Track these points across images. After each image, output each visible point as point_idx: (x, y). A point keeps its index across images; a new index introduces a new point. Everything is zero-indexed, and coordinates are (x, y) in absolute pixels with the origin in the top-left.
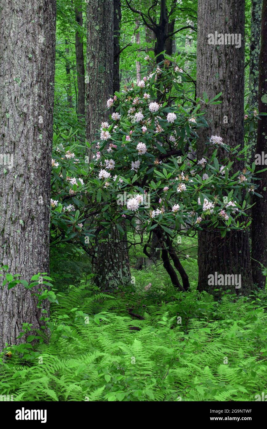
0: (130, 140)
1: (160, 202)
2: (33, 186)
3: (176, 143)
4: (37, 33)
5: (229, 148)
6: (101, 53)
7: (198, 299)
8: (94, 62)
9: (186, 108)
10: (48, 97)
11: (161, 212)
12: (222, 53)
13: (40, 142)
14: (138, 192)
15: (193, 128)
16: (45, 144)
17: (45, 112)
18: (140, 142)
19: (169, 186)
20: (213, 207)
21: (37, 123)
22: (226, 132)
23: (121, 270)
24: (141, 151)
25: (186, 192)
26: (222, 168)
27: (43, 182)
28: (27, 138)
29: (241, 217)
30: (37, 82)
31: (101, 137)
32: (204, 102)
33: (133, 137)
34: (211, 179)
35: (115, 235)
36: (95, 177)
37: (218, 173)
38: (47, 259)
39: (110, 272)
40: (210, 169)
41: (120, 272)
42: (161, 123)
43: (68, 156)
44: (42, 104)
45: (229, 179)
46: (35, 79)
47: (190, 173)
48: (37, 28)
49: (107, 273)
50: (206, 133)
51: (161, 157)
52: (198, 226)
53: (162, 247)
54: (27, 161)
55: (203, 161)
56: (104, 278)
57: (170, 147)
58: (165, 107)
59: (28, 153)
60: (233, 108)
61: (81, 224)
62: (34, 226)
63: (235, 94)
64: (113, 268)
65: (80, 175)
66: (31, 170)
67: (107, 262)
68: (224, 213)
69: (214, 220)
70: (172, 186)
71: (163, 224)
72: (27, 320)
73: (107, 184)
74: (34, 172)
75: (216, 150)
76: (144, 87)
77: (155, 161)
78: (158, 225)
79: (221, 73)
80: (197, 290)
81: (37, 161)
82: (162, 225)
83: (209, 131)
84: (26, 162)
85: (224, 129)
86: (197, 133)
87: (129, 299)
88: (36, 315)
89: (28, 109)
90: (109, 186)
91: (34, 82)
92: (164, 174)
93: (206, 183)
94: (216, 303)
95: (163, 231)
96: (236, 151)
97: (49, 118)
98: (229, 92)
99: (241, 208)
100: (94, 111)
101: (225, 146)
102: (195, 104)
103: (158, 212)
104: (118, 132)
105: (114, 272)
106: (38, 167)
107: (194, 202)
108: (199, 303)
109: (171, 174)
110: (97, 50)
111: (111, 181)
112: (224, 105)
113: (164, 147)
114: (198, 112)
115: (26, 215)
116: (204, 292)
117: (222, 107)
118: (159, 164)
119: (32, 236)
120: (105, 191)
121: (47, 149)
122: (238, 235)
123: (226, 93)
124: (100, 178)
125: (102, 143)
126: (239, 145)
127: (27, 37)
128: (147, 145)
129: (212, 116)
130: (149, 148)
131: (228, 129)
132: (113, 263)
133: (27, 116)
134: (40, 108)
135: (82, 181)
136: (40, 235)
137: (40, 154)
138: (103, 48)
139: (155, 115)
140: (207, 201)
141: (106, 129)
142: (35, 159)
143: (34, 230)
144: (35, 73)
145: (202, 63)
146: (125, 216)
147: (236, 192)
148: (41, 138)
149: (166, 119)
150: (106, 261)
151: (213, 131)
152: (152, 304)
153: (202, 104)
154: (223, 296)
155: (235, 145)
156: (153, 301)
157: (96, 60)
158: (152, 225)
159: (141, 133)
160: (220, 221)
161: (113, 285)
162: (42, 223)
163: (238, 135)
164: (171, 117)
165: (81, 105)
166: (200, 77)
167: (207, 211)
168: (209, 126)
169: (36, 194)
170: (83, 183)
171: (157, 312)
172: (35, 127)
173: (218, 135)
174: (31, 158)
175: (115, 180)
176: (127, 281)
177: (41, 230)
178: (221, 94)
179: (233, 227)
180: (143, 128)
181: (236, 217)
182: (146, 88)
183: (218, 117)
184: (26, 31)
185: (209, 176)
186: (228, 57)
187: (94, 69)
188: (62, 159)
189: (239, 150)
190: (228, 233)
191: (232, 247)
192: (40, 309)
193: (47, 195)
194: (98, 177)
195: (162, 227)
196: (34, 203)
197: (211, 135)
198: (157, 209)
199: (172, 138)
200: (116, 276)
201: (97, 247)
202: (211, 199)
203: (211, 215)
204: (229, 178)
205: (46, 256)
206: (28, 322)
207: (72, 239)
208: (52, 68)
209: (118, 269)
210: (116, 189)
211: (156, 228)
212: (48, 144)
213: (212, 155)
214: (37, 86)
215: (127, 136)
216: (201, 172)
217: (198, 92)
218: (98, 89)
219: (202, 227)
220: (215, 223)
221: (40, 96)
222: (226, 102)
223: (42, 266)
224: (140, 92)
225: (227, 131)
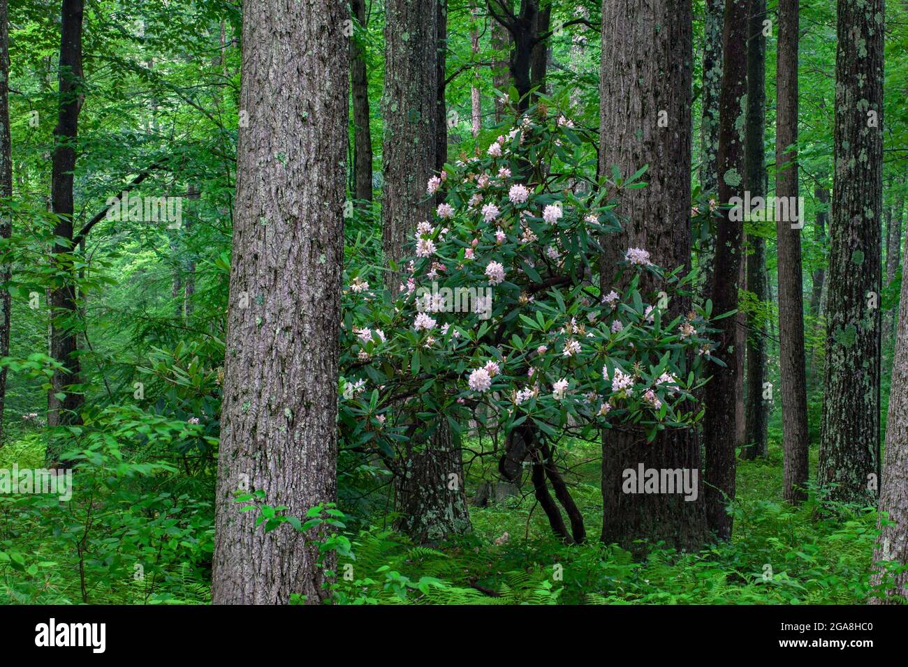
0: (472, 257)
1: (530, 374)
2: (308, 347)
3: (560, 262)
4: (316, 72)
5: (662, 273)
6: (414, 86)
7: (603, 559)
8: (400, 103)
9: (580, 195)
10: (336, 188)
11: (532, 393)
12: (648, 91)
13: (322, 268)
14: (488, 355)
15: (593, 234)
16: (330, 272)
17: (331, 214)
18: (494, 259)
19: (547, 344)
20: (632, 384)
21: (317, 234)
22: (656, 242)
23: (450, 505)
24: (495, 278)
25: (581, 356)
26: (649, 310)
27: (327, 340)
28: (298, 261)
29: (686, 403)
30: (317, 160)
31: (417, 251)
32: (614, 184)
33: (478, 250)
34: (628, 332)
35: (440, 439)
36: (407, 327)
37: (641, 320)
38: (333, 478)
39: (431, 509)
40: (626, 312)
41: (449, 510)
42: (531, 224)
43: (356, 288)
44: (325, 201)
45: (661, 331)
46: (313, 156)
47: (587, 320)
48: (316, 65)
49: (424, 512)
50: (618, 243)
51: (532, 289)
52: (603, 419)
53: (535, 460)
54: (298, 303)
55: (612, 296)
56: (417, 522)
57: (549, 269)
58: (539, 194)
59: (300, 289)
60: (669, 195)
61: (382, 416)
62: (311, 420)
63: (673, 169)
64: (435, 503)
65: (376, 323)
66: (305, 318)
67: (424, 490)
68: (653, 395)
69: (633, 408)
70: (554, 344)
71: (536, 416)
72: (297, 588)
73: (430, 340)
74: (310, 322)
75: (638, 276)
76: (500, 155)
77: (520, 298)
78: (528, 418)
79: (647, 129)
80: (601, 540)
81: (316, 303)
82: (534, 417)
83: (624, 238)
84: (296, 304)
85: (652, 236)
86: (601, 243)
87: (471, 559)
88: (314, 580)
89: (300, 209)
90: (434, 345)
91: (312, 161)
92: (538, 322)
93: (619, 338)
94: (638, 565)
95: (535, 429)
96: (675, 278)
97: (338, 225)
98: (662, 165)
99: (685, 386)
100: (399, 196)
101: (655, 268)
102: (596, 188)
103: (528, 393)
104: (450, 241)
105: (437, 510)
106: (317, 314)
107: (595, 375)
108: (605, 565)
109: (552, 322)
110: (404, 79)
111: (437, 334)
112: (652, 189)
113: (537, 269)
114: (603, 203)
115: (296, 399)
116: (615, 545)
117: (649, 194)
118: (529, 302)
119: (308, 437)
120: (426, 353)
121: (333, 282)
122: (679, 438)
123: (656, 166)
124: (417, 329)
125: (419, 263)
126: (682, 266)
127: (299, 81)
128: (505, 266)
129: (630, 210)
130: (509, 272)
131: (659, 236)
132: (436, 491)
133: (298, 221)
134: (321, 206)
135: (381, 334)
136: (322, 437)
137: (321, 290)
138: (417, 76)
139: (521, 210)
140: (621, 373)
141: (426, 235)
142: (313, 299)
143: (311, 426)
144: (313, 144)
145: (610, 111)
146: (463, 401)
147: (676, 357)
148: (323, 261)
149: (542, 217)
150: (421, 488)
151: (632, 238)
152: (514, 568)
153: (611, 188)
154: (650, 552)
155: (673, 267)
156: (517, 564)
157: (404, 99)
158: (516, 419)
159: (494, 244)
160: (644, 410)
161: (436, 534)
162: (325, 413)
163: (679, 246)
164: (553, 212)
165: (361, 176)
166: (607, 137)
167: (620, 392)
168: (624, 230)
169: (315, 363)
170: (383, 339)
171: (526, 584)
172: (312, 242)
173: (642, 246)
174: (305, 297)
175: (444, 333)
176: (464, 527)
177: (322, 426)
178: (646, 168)
179: (669, 423)
180: (498, 233)
181: (676, 403)
182: (502, 157)
183: (641, 214)
184: (298, 69)
185: (624, 326)
186: (659, 99)
187: (399, 115)
188: (345, 292)
189: (681, 275)
190: (660, 433)
191: (668, 461)
192: (320, 570)
193: (334, 364)
194: (414, 326)
195: (536, 421)
196: (311, 379)
197: (628, 246)
198: (526, 389)
199: (552, 252)
200: (440, 518)
201: (410, 460)
202: (628, 370)
203: (629, 399)
204: (663, 329)
205: (331, 473)
206: (299, 591)
207: (364, 445)
208: (343, 136)
209: (446, 503)
210: (447, 350)
211: (523, 423)
212: (335, 273)
213: (629, 285)
214: (316, 169)
215: (467, 250)
216: (608, 316)
217: (602, 166)
218: (406, 154)
219: (611, 423)
220: (635, 413)
221: (321, 186)
222: (656, 184)
223: (324, 491)
224: (491, 164)
225: (659, 238)
